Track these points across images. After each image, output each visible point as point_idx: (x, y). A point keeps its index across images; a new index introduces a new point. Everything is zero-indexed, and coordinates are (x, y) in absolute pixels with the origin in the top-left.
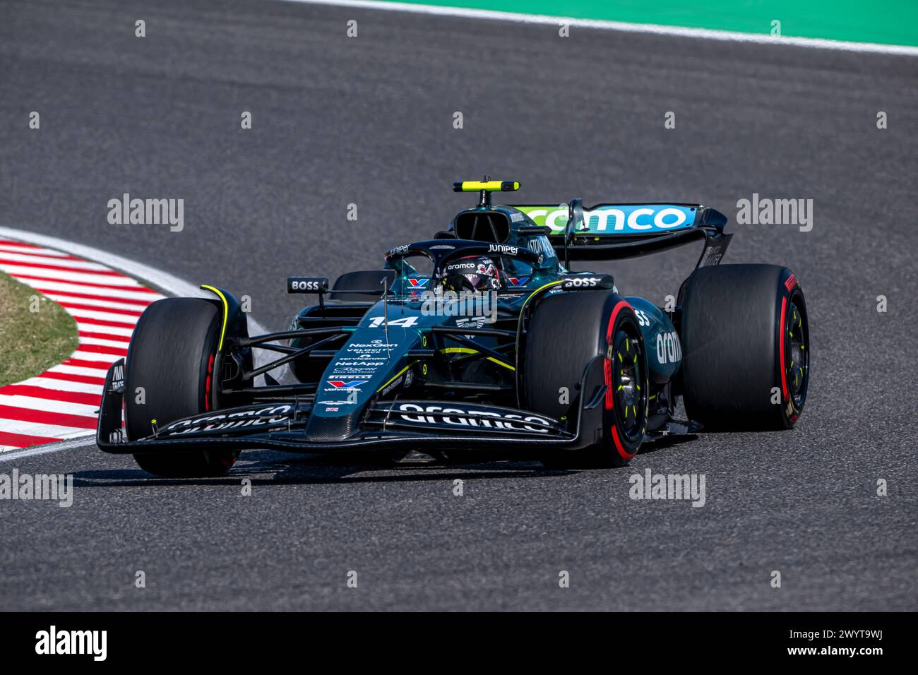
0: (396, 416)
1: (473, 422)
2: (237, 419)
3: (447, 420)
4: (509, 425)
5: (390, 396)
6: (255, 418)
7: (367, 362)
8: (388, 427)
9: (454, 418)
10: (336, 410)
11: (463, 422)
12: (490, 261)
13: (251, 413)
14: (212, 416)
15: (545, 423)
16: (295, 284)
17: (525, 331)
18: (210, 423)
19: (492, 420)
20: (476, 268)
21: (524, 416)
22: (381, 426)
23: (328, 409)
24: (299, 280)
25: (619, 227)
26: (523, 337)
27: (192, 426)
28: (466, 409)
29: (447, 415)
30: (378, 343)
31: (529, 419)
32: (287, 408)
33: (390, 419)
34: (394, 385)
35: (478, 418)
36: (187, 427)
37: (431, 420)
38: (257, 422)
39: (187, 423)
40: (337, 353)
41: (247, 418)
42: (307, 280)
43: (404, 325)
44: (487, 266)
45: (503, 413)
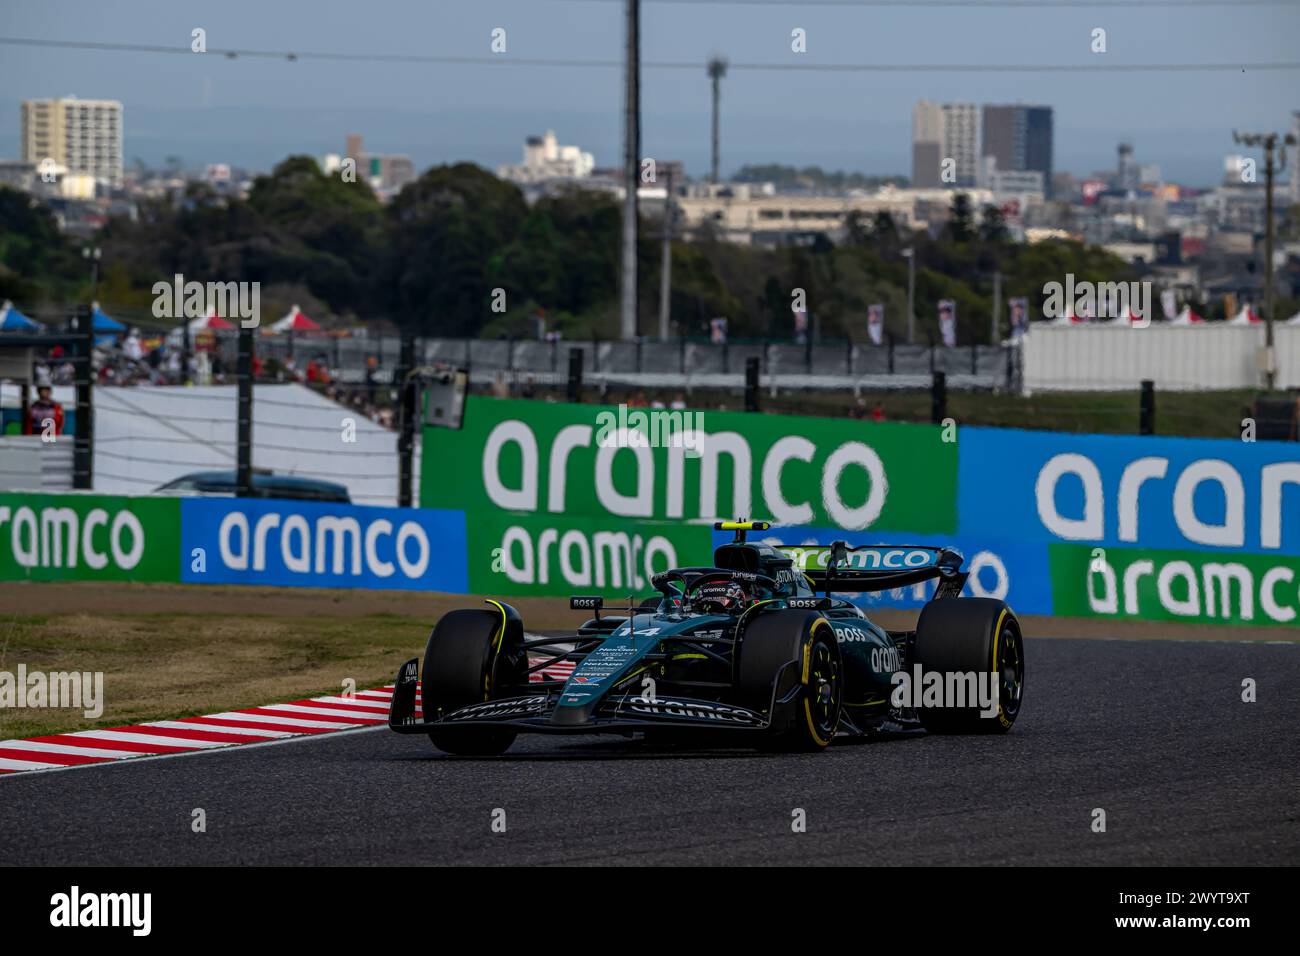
0: (627, 706)
1: (690, 713)
2: (504, 708)
3: (669, 711)
4: (720, 717)
5: (623, 691)
6: (517, 706)
7: (609, 662)
8: (619, 715)
9: (675, 709)
10: (576, 700)
11: (682, 713)
12: (739, 587)
13: (514, 703)
14: (484, 705)
15: (750, 715)
16: (576, 601)
17: (741, 640)
18: (483, 711)
19: (706, 712)
20: (726, 592)
21: (733, 709)
22: (613, 714)
23: (570, 700)
24: (579, 599)
25: (876, 564)
26: (739, 644)
27: (469, 713)
28: (684, 702)
29: (669, 707)
30: (622, 648)
31: (735, 712)
32: (541, 699)
33: (622, 709)
34: (630, 682)
35: (694, 710)
36: (466, 714)
37: (656, 710)
38: (518, 710)
39: (466, 711)
40: (589, 655)
41: (511, 707)
42: (585, 599)
43: (647, 634)
44: (736, 590)
45: (715, 707)
